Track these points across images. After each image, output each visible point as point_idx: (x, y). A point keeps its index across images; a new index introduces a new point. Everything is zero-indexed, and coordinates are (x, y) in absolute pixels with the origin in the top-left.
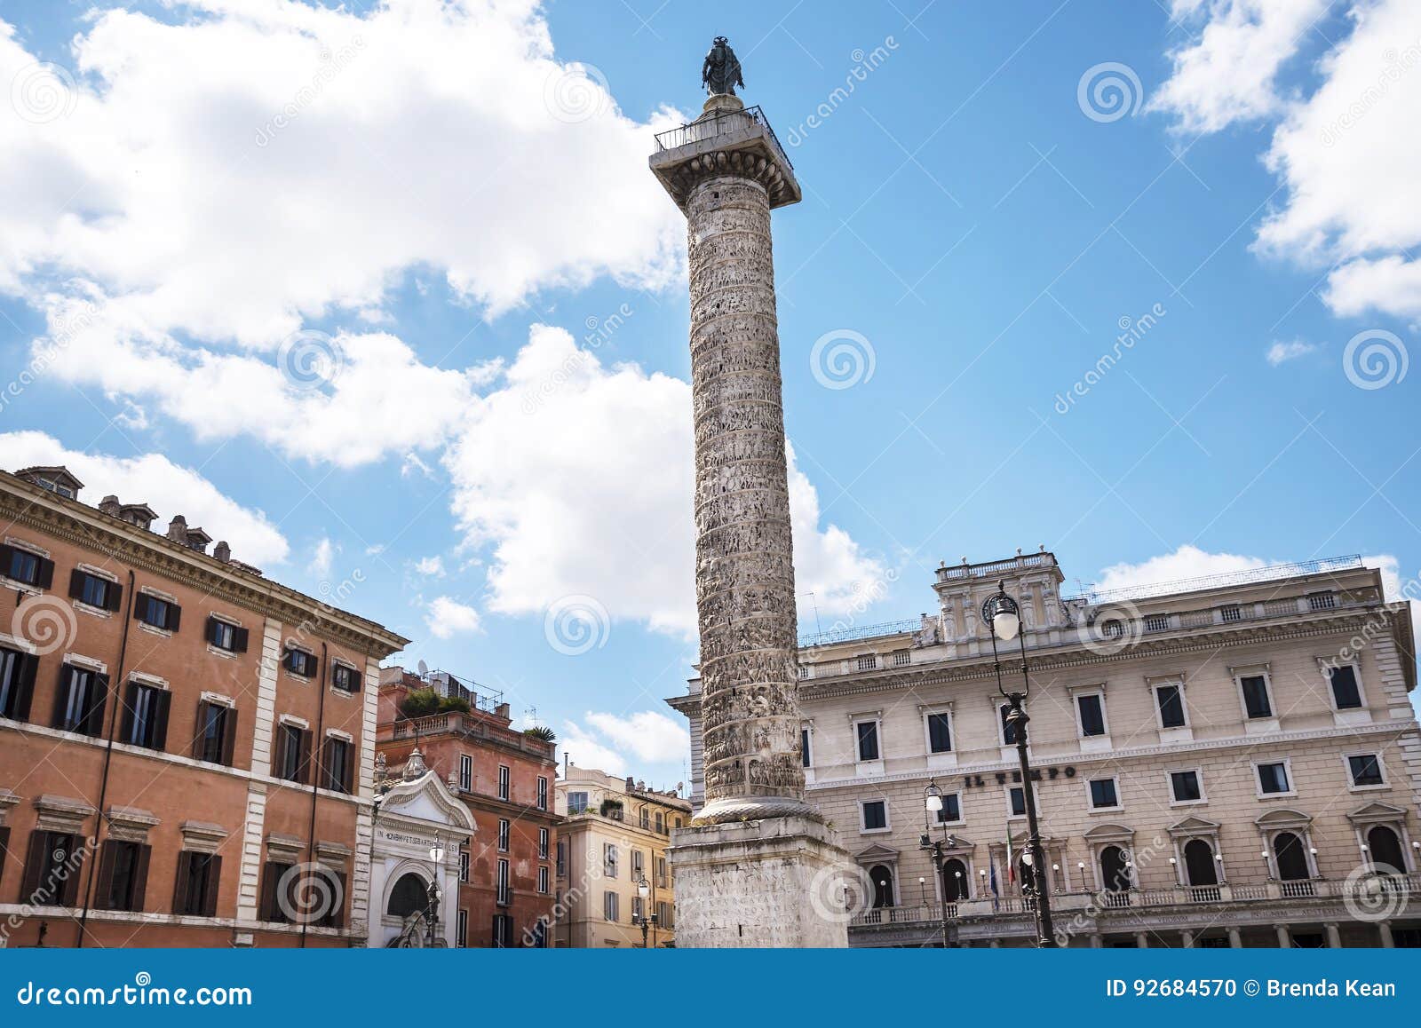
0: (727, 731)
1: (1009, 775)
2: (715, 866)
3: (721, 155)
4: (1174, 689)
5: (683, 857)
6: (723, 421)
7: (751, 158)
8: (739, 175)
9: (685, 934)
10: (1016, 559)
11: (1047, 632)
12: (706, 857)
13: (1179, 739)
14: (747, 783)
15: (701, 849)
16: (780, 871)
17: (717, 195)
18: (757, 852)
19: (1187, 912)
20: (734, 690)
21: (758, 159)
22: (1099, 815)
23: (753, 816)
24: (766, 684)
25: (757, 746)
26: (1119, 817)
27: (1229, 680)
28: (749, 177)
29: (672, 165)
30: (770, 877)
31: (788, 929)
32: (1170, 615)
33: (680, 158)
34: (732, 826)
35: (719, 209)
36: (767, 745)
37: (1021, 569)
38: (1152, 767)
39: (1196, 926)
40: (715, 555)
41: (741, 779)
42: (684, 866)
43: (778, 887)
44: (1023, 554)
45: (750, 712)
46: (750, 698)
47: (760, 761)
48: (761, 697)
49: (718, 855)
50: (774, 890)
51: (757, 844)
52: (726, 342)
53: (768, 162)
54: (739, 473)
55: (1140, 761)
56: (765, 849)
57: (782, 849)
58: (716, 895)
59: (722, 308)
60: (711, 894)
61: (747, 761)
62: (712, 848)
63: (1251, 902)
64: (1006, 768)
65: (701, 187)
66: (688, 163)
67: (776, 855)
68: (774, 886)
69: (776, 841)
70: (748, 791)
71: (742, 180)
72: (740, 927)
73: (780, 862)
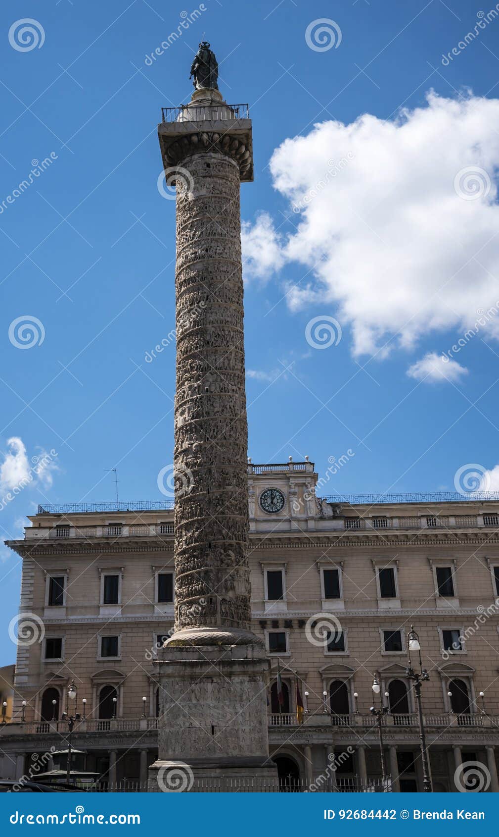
0: (202, 574)
1: (268, 622)
2: (193, 678)
3: (216, 136)
4: (391, 571)
5: (169, 670)
6: (208, 338)
7: (237, 142)
8: (225, 154)
9: (167, 730)
10: (288, 464)
11: (306, 521)
12: (188, 671)
13: (391, 606)
14: (219, 616)
15: (184, 664)
16: (247, 685)
17: (208, 165)
18: (229, 670)
19: (395, 732)
20: (210, 544)
21: (241, 144)
22: (332, 657)
23: (226, 641)
24: (234, 542)
25: (226, 589)
26: (345, 660)
27: (428, 568)
28: (231, 157)
29: (177, 134)
30: (238, 690)
31: (253, 730)
32: (392, 518)
33: (184, 131)
34: (210, 648)
35: (210, 177)
36: (233, 588)
37: (292, 472)
38: (371, 625)
39: (399, 743)
40: (197, 439)
41: (214, 613)
42: (169, 676)
43: (244, 698)
44: (293, 461)
45: (222, 561)
46: (222, 551)
47: (228, 599)
48: (230, 552)
49: (197, 670)
50: (241, 700)
51: (231, 664)
52: (212, 279)
53: (247, 149)
54: (219, 380)
55: (363, 620)
56: (237, 668)
57: (250, 669)
58: (194, 702)
59: (210, 253)
60: (190, 700)
61: (220, 598)
62: (192, 665)
63: (439, 728)
64: (268, 617)
65: (196, 157)
66: (189, 136)
67: (244, 673)
68: (241, 696)
69: (246, 663)
70: (219, 622)
71: (227, 158)
72: (213, 727)
73: (247, 679)
